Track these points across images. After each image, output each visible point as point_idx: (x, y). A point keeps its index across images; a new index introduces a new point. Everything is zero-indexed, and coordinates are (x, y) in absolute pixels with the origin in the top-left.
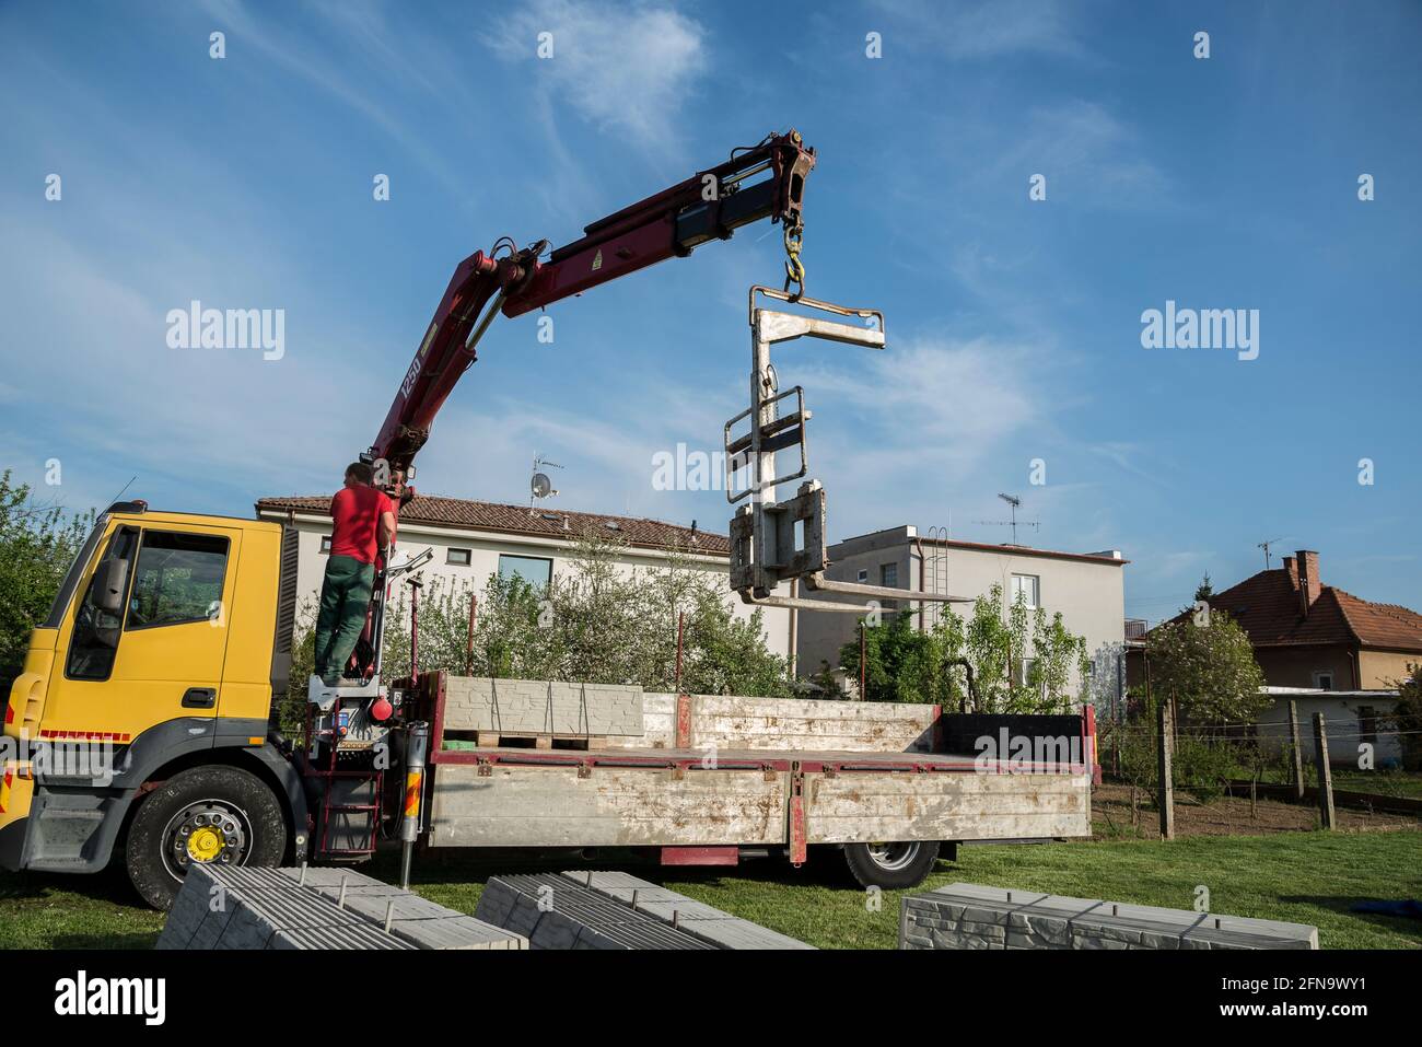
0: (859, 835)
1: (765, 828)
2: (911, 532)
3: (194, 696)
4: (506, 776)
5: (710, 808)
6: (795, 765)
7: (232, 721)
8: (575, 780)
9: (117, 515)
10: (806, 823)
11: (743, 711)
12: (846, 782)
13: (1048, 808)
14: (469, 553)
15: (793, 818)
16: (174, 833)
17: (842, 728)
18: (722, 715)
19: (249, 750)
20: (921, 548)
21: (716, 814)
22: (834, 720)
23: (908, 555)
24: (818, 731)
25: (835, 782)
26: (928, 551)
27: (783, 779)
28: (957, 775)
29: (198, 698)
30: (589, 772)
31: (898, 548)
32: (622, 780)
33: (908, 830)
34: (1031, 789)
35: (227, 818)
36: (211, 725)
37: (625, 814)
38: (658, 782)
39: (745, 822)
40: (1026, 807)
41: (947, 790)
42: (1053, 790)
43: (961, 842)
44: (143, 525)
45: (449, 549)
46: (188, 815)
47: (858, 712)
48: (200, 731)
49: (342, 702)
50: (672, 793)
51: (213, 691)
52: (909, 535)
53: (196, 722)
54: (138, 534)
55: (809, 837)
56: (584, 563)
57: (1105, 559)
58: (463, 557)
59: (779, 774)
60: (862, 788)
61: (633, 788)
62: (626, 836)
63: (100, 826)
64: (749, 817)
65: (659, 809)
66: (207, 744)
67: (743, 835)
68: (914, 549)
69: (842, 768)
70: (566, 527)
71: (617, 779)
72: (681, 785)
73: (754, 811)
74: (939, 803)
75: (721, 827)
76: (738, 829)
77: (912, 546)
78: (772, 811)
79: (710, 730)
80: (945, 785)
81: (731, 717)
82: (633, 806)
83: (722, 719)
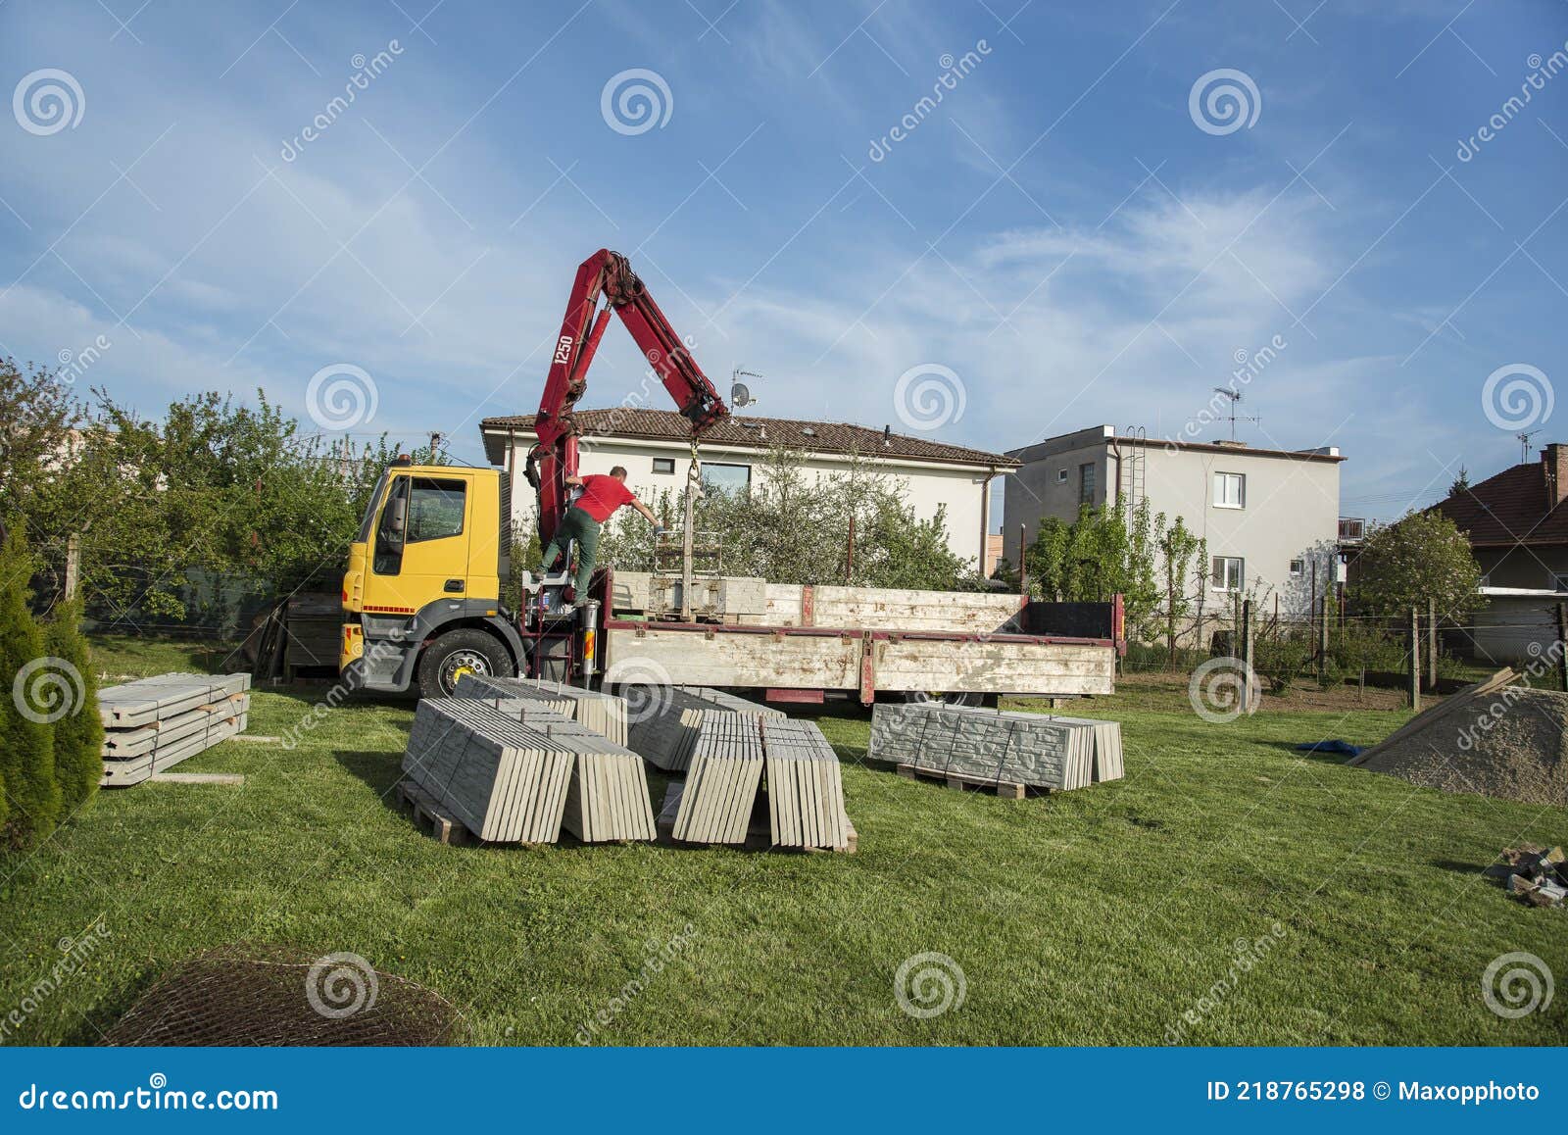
0: (916, 685)
1: (843, 677)
2: (1109, 432)
3: (452, 585)
4: (656, 638)
5: (802, 662)
6: (867, 634)
7: (475, 600)
8: (703, 641)
9: (395, 469)
10: (874, 676)
11: (856, 598)
12: (907, 647)
13: (1076, 672)
14: (672, 462)
15: (864, 672)
16: (445, 670)
17: (940, 612)
18: (839, 601)
19: (487, 619)
20: (1118, 447)
21: (805, 667)
22: (933, 606)
23: (1104, 455)
24: (920, 614)
25: (897, 647)
26: (1125, 451)
27: (856, 644)
28: (999, 645)
29: (454, 586)
30: (713, 635)
31: (1094, 449)
32: (736, 642)
33: (957, 683)
34: (1062, 657)
35: (476, 662)
36: (463, 603)
37: (739, 665)
38: (763, 643)
39: (828, 673)
40: (1060, 670)
41: (990, 655)
42: (1082, 659)
43: (1001, 694)
44: (412, 475)
45: (654, 459)
46: (453, 659)
47: (954, 600)
48: (457, 607)
49: (545, 589)
50: (773, 652)
51: (463, 581)
52: (1106, 435)
53: (455, 602)
54: (408, 481)
55: (877, 685)
56: (772, 471)
57: (1321, 457)
58: (668, 466)
59: (854, 640)
60: (920, 652)
61: (745, 647)
62: (740, 679)
63: (403, 664)
64: (830, 670)
65: (763, 662)
66: (461, 615)
67: (826, 682)
68: (1110, 449)
69: (904, 637)
70: (763, 435)
71: (733, 641)
72: (780, 646)
73: (835, 667)
74: (983, 666)
75: (809, 676)
76: (822, 678)
77: (1109, 446)
78: (848, 666)
79: (829, 612)
80: (987, 652)
81: (847, 603)
82: (745, 660)
83: (839, 605)
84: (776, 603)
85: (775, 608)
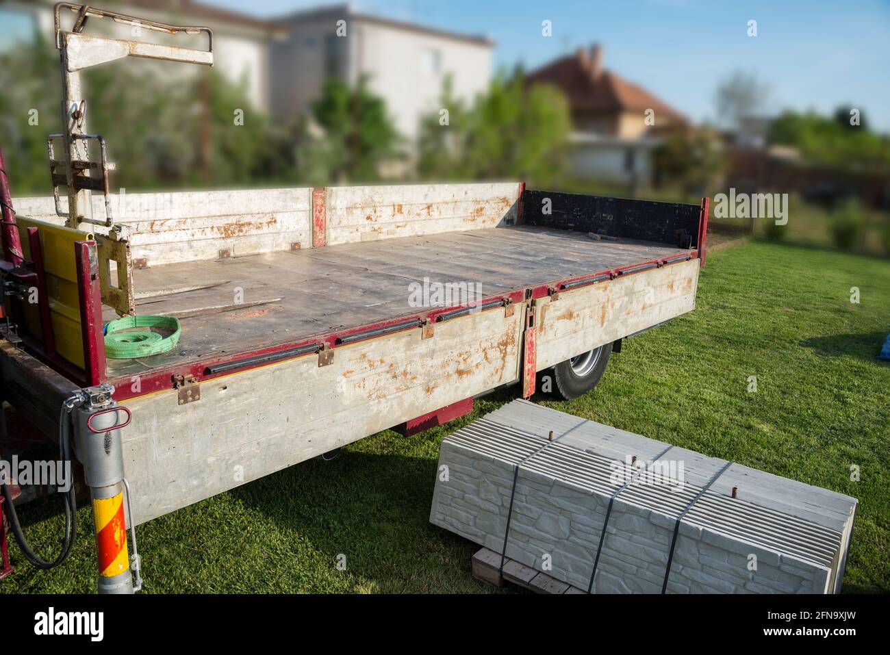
1: (502, 368)
4: (222, 393)
5: (457, 362)
8: (315, 371)
10: (536, 353)
11: (373, 201)
12: (566, 301)
13: (677, 293)
15: (527, 351)
17: (453, 210)
18: (354, 207)
21: (462, 367)
22: (447, 203)
24: (435, 214)
25: (556, 304)
27: (519, 312)
30: (330, 355)
33: (600, 336)
34: (671, 278)
37: (374, 396)
38: (409, 346)
39: (487, 367)
40: (666, 295)
41: (627, 291)
42: (681, 277)
47: (466, 193)
50: (422, 356)
59: (516, 306)
60: (575, 305)
61: (382, 362)
64: (490, 361)
65: (408, 379)
69: (562, 288)
71: (364, 356)
72: (430, 343)
73: (494, 353)
74: (621, 306)
75: (466, 379)
76: (480, 377)
78: (509, 347)
79: (344, 223)
80: (626, 287)
81: (362, 208)
82: (382, 383)
83: (354, 211)
84: (278, 217)
85: (278, 225)
